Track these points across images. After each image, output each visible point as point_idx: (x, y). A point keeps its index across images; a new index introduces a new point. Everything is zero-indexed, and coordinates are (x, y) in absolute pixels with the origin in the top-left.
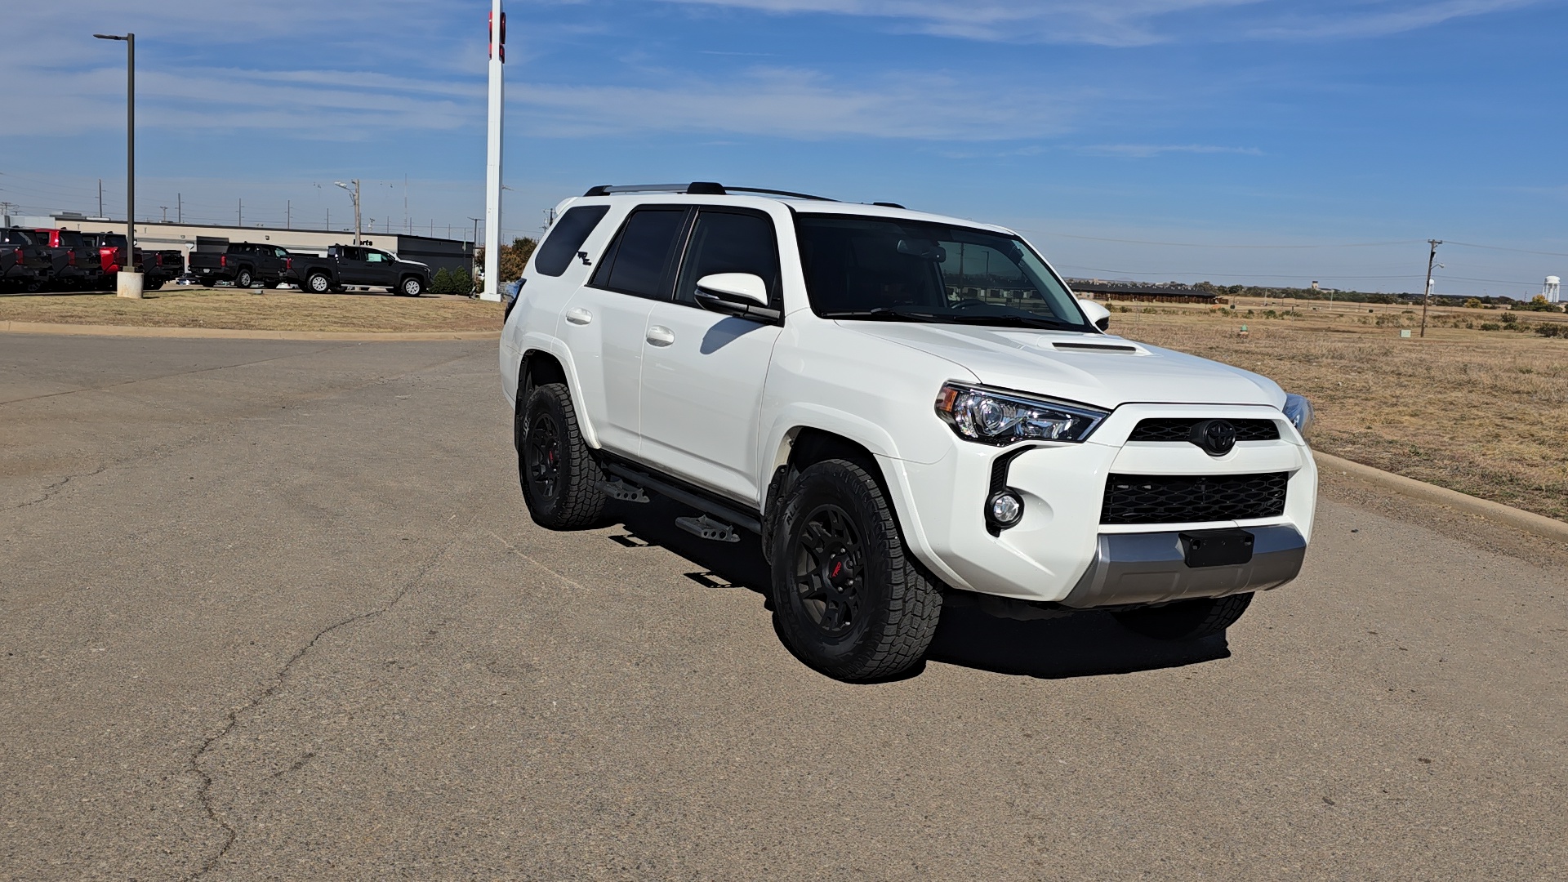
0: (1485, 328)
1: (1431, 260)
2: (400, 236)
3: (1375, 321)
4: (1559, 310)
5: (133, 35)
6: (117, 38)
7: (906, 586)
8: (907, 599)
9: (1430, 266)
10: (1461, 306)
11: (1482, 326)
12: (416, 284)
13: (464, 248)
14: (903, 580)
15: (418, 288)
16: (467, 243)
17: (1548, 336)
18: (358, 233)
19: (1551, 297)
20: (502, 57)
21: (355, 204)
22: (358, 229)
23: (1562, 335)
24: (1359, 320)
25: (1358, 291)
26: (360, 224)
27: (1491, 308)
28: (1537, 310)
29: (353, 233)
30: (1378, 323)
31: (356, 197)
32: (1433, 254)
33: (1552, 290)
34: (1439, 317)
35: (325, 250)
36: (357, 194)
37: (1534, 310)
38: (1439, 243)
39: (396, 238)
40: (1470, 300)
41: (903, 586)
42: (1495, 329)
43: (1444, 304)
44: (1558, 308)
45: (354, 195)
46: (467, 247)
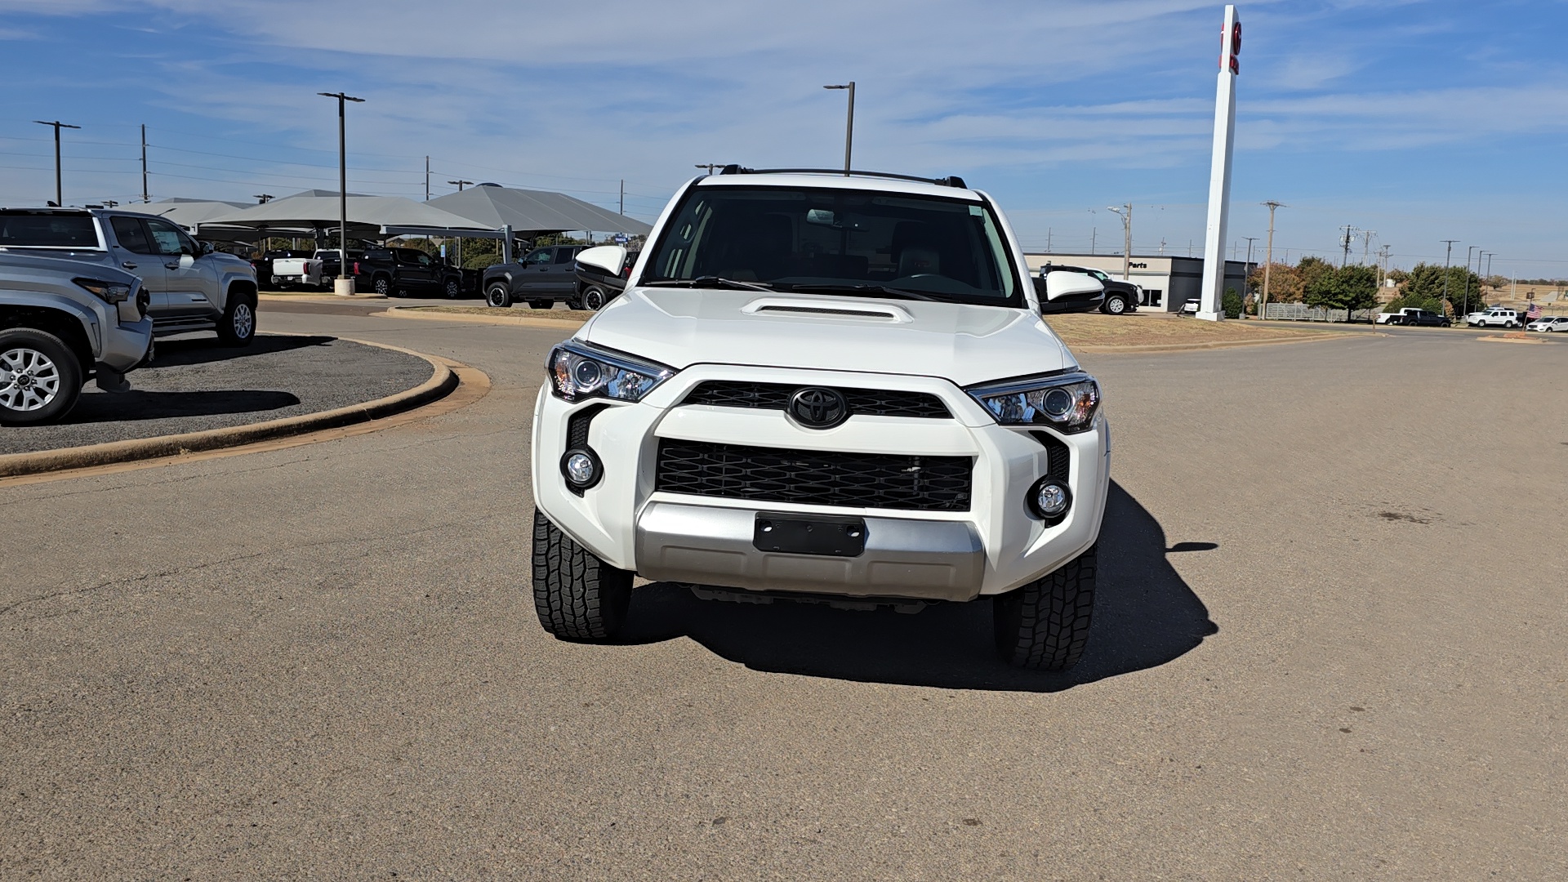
2: (1173, 258)
5: (854, 83)
6: (841, 87)
7: (549, 543)
8: (550, 556)
12: (1121, 302)
13: (1246, 269)
14: (546, 537)
15: (1123, 306)
16: (1250, 264)
18: (1127, 256)
20: (1234, 66)
21: (1126, 227)
22: (1127, 252)
26: (1130, 247)
29: (1122, 256)
31: (1127, 221)
35: (1037, 271)
36: (1128, 218)
39: (1171, 260)
41: (546, 542)
45: (1126, 219)
46: (1248, 268)
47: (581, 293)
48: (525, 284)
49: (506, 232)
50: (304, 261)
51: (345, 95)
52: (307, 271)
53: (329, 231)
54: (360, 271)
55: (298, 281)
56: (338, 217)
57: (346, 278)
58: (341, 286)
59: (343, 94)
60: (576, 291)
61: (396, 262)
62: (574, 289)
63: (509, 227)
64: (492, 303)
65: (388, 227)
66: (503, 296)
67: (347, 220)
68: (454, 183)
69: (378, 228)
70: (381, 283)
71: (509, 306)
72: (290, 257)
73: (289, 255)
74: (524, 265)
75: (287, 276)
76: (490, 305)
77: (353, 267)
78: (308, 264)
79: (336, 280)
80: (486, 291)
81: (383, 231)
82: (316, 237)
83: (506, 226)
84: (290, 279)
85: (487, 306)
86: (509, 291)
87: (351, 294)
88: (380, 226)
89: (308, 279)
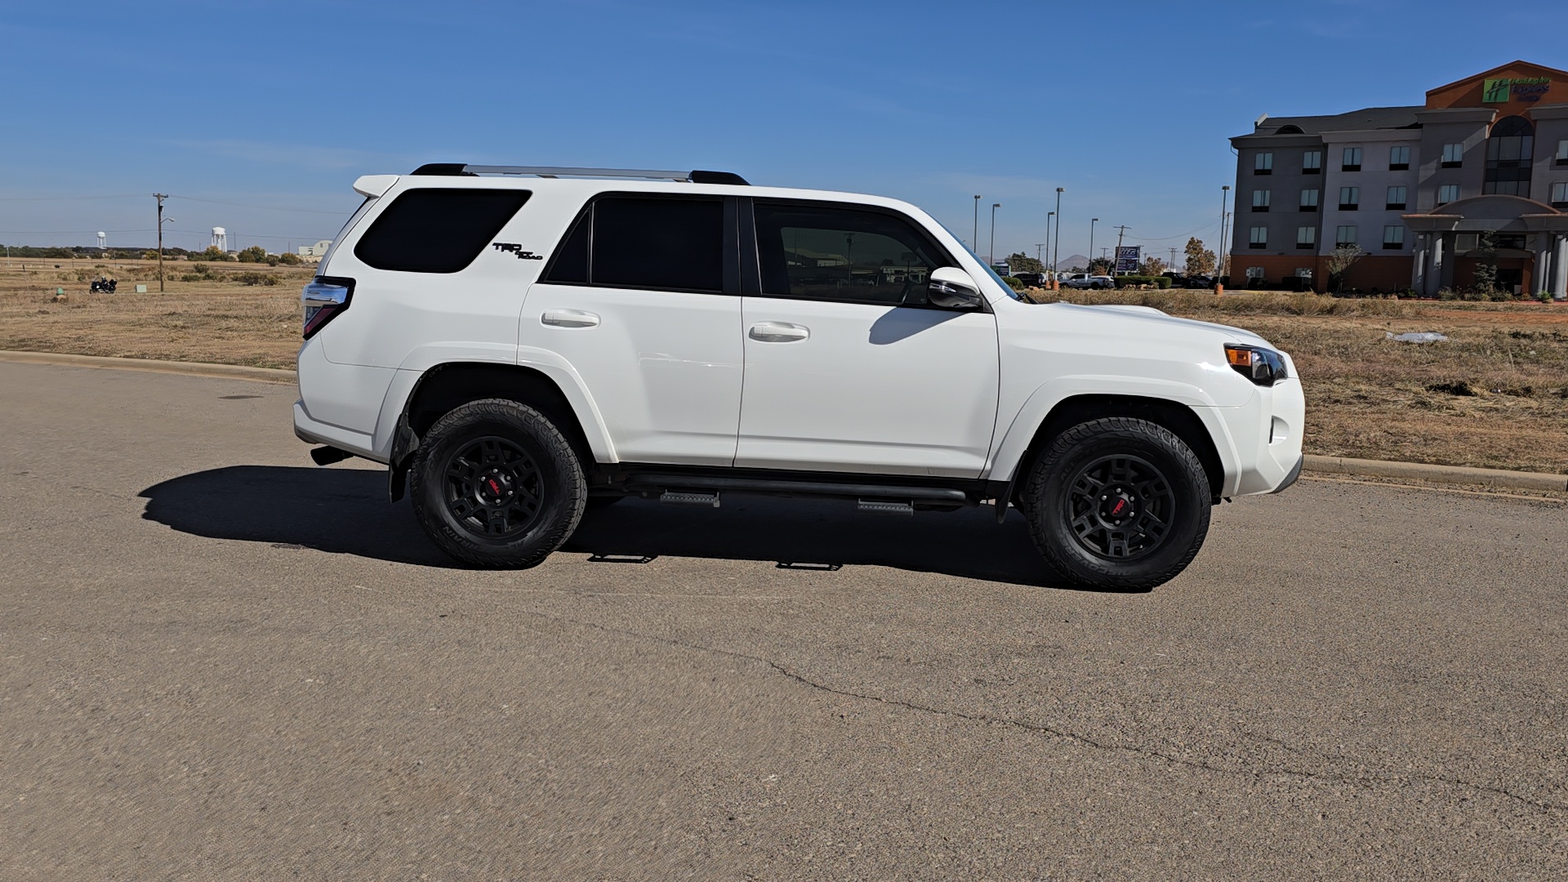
0: (185, 279)
1: (160, 214)
3: (76, 277)
4: (232, 260)
9: (160, 220)
10: (140, 258)
11: (183, 278)
17: (250, 284)
19: (222, 247)
23: (263, 283)
24: (58, 277)
25: (31, 246)
27: (172, 260)
28: (213, 259)
30: (79, 279)
32: (160, 208)
33: (219, 240)
34: (134, 270)
37: (211, 260)
38: (167, 197)
40: (148, 252)
42: (195, 280)
43: (122, 257)
44: (232, 257)
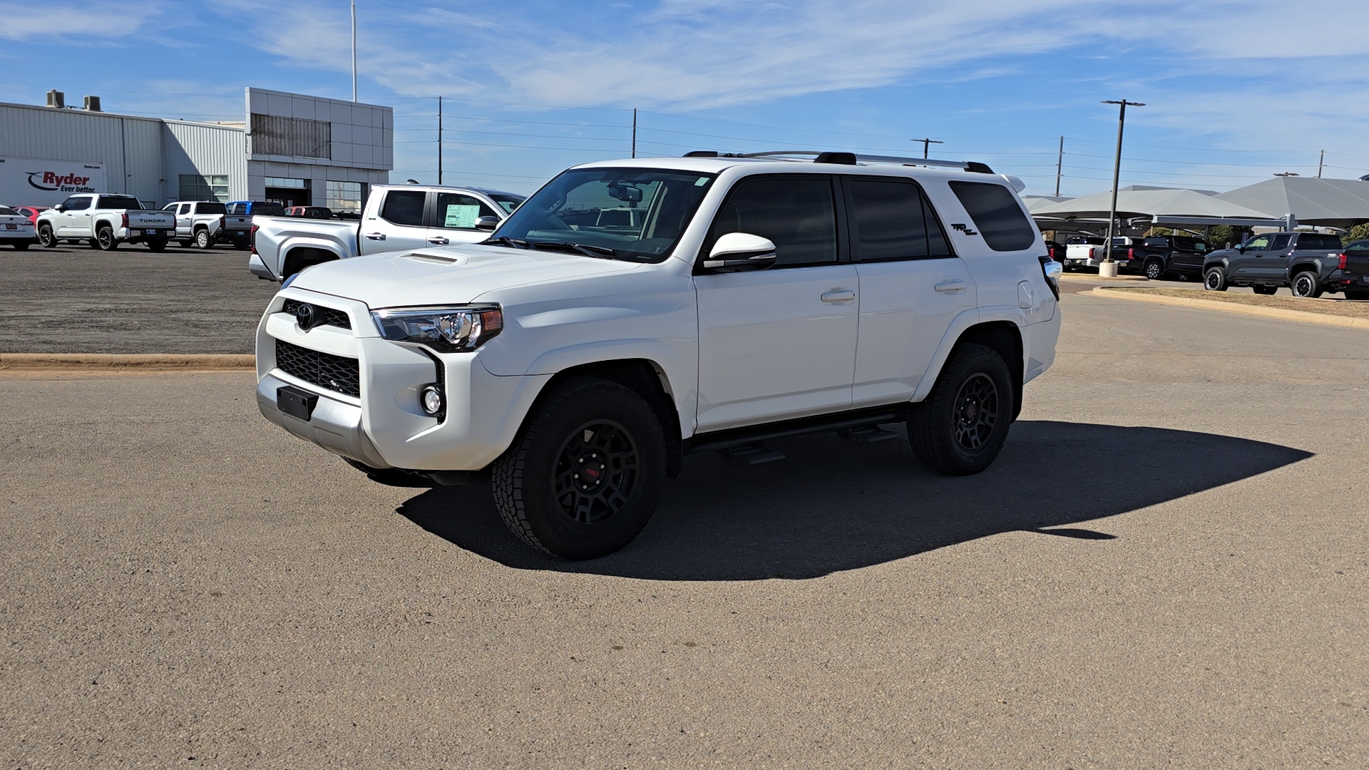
47: (1292, 280)
48: (1240, 270)
49: (1288, 221)
50: (1091, 246)
51: (1127, 101)
52: (1092, 256)
53: (1132, 220)
54: (1134, 255)
55: (1083, 264)
56: (1109, 208)
57: (1110, 261)
58: (1105, 268)
59: (1124, 101)
60: (1287, 276)
61: (1171, 248)
62: (1285, 274)
63: (1292, 216)
64: (1208, 286)
65: (1160, 217)
66: (1219, 280)
67: (1117, 210)
68: (1280, 175)
69: (1151, 217)
70: (1154, 268)
71: (1224, 289)
72: (1087, 244)
73: (1086, 242)
74: (1242, 251)
75: (1076, 259)
76: (1206, 289)
77: (1128, 252)
78: (1093, 249)
79: (1101, 264)
80: (1205, 274)
81: (1155, 221)
82: (1119, 226)
83: (1288, 215)
84: (1078, 262)
85: (1204, 289)
86: (1225, 275)
87: (1113, 276)
88: (1152, 216)
89: (1092, 262)
